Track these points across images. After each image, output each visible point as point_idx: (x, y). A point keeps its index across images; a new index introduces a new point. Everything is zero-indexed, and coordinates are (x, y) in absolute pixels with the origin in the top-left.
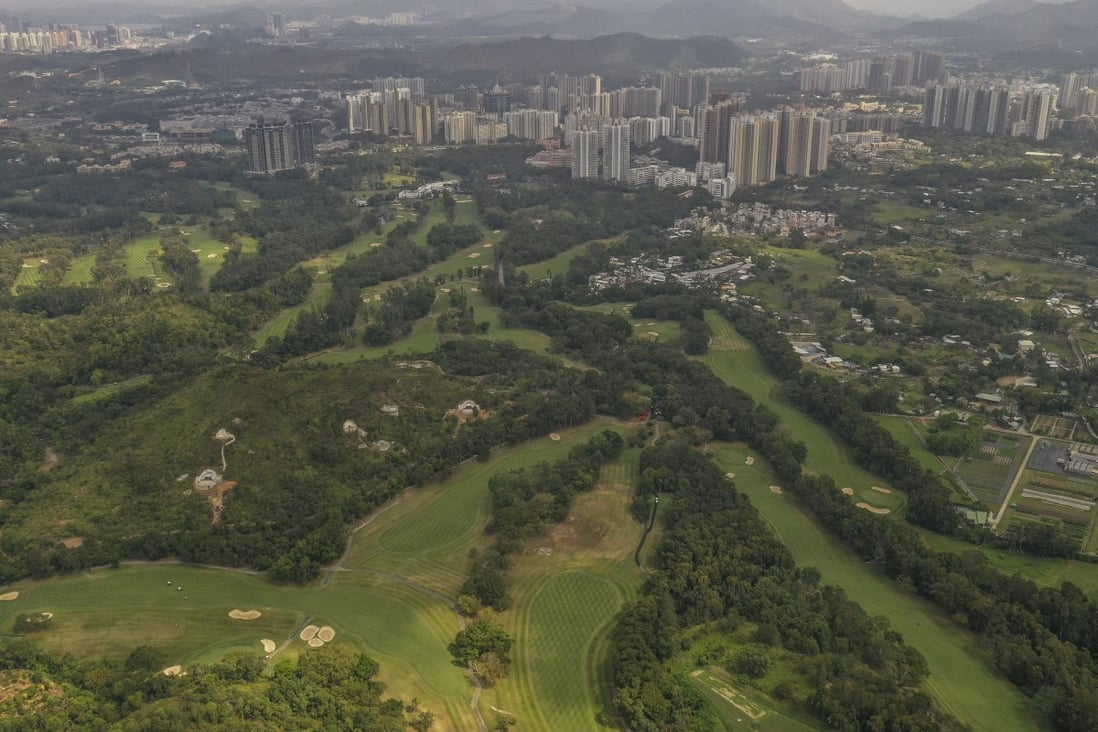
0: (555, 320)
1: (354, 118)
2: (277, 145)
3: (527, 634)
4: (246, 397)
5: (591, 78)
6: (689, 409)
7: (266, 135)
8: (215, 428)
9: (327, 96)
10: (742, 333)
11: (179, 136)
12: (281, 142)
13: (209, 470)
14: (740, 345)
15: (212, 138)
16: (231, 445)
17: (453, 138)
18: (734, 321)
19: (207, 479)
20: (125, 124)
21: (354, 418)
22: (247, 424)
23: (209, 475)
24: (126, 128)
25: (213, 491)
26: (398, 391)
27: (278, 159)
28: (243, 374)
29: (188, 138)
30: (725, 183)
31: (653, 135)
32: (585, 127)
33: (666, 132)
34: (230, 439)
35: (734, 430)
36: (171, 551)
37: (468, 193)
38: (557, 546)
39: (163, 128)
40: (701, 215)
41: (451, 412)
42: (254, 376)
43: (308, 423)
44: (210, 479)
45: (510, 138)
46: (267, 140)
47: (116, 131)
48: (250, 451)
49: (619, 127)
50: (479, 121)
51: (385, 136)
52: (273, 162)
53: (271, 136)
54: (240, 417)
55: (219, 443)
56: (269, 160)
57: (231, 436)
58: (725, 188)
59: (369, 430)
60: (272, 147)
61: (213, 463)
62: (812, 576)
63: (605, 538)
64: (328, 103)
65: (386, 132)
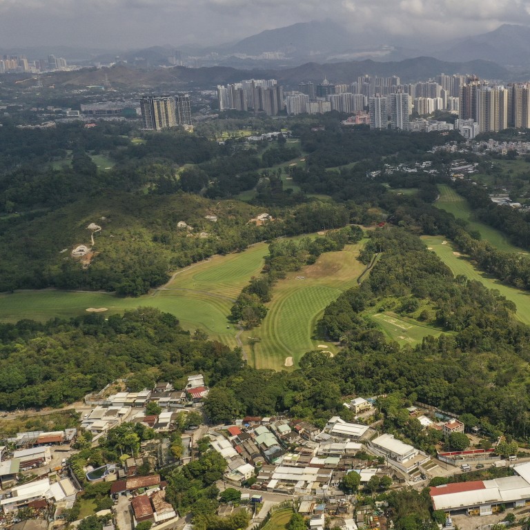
0: (336, 187)
1: (224, 102)
2: (163, 110)
3: (279, 310)
4: (111, 206)
5: (393, 78)
6: (409, 216)
7: (155, 104)
8: (89, 223)
9: (207, 93)
10: (460, 193)
11: (94, 113)
12: (166, 108)
13: (82, 246)
14: (458, 199)
15: (118, 113)
16: (98, 232)
17: (292, 112)
18: (456, 188)
19: (80, 251)
20: (55, 107)
21: (185, 220)
22: (110, 221)
23: (82, 249)
24: (54, 110)
25: (85, 257)
26: (217, 208)
27: (164, 120)
28: (109, 194)
29: (100, 112)
30: (471, 128)
31: (432, 109)
32: (378, 94)
33: (440, 107)
34: (98, 229)
35: (436, 227)
36: (51, 284)
37: (297, 138)
38: (308, 275)
39: (83, 110)
40: (452, 144)
41: (253, 220)
42: (117, 195)
43: (153, 223)
44: (83, 251)
45: (333, 111)
46: (156, 107)
47: (47, 111)
48: (111, 236)
49: (401, 94)
50: (311, 100)
51: (245, 112)
52: (160, 122)
53: (158, 104)
54: (105, 216)
55: (90, 230)
56: (157, 121)
57: (99, 227)
58: (471, 131)
59: (194, 226)
60: (159, 112)
61: (85, 242)
62: (461, 278)
63: (340, 271)
64: (208, 97)
65: (246, 109)
